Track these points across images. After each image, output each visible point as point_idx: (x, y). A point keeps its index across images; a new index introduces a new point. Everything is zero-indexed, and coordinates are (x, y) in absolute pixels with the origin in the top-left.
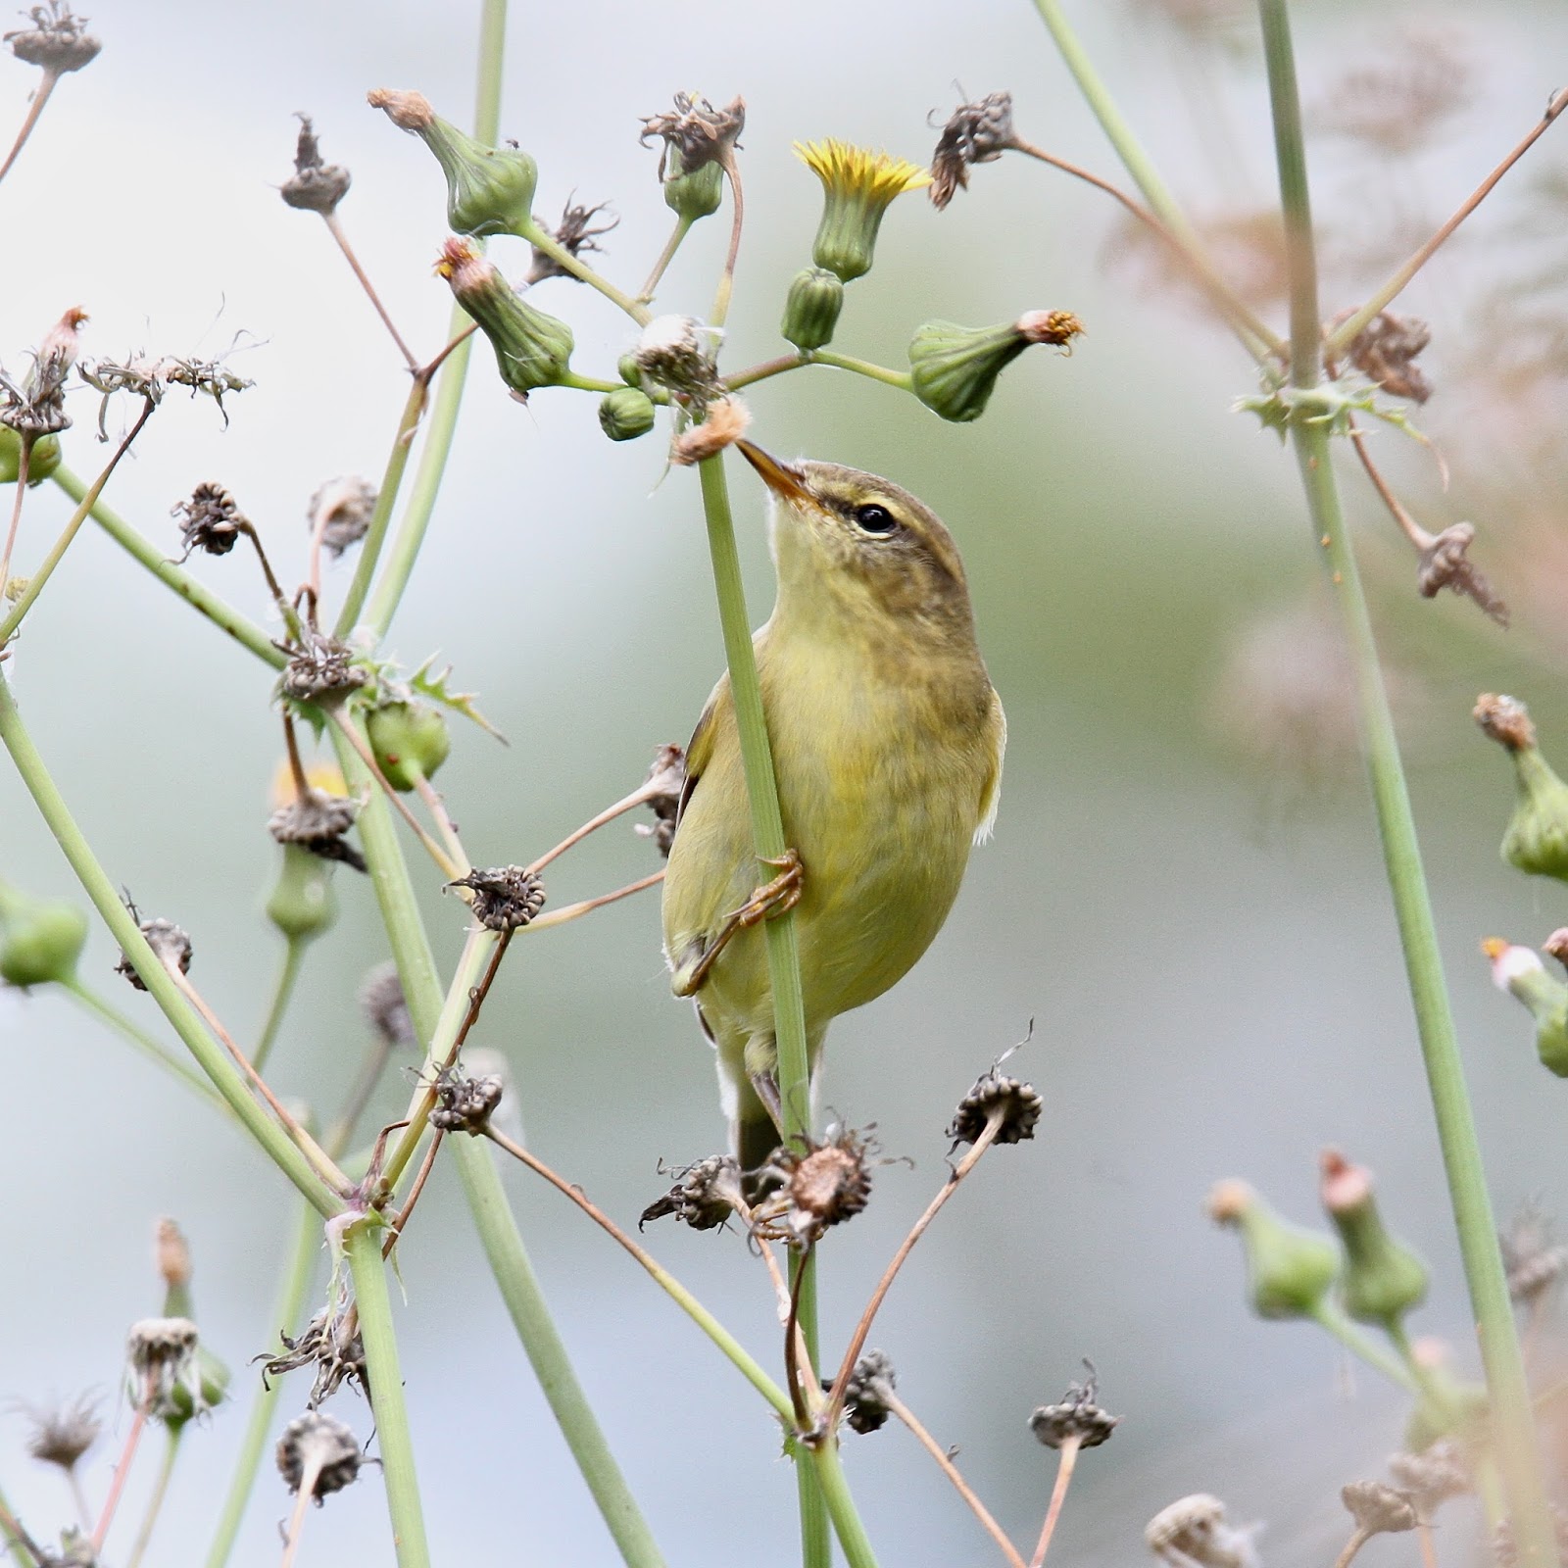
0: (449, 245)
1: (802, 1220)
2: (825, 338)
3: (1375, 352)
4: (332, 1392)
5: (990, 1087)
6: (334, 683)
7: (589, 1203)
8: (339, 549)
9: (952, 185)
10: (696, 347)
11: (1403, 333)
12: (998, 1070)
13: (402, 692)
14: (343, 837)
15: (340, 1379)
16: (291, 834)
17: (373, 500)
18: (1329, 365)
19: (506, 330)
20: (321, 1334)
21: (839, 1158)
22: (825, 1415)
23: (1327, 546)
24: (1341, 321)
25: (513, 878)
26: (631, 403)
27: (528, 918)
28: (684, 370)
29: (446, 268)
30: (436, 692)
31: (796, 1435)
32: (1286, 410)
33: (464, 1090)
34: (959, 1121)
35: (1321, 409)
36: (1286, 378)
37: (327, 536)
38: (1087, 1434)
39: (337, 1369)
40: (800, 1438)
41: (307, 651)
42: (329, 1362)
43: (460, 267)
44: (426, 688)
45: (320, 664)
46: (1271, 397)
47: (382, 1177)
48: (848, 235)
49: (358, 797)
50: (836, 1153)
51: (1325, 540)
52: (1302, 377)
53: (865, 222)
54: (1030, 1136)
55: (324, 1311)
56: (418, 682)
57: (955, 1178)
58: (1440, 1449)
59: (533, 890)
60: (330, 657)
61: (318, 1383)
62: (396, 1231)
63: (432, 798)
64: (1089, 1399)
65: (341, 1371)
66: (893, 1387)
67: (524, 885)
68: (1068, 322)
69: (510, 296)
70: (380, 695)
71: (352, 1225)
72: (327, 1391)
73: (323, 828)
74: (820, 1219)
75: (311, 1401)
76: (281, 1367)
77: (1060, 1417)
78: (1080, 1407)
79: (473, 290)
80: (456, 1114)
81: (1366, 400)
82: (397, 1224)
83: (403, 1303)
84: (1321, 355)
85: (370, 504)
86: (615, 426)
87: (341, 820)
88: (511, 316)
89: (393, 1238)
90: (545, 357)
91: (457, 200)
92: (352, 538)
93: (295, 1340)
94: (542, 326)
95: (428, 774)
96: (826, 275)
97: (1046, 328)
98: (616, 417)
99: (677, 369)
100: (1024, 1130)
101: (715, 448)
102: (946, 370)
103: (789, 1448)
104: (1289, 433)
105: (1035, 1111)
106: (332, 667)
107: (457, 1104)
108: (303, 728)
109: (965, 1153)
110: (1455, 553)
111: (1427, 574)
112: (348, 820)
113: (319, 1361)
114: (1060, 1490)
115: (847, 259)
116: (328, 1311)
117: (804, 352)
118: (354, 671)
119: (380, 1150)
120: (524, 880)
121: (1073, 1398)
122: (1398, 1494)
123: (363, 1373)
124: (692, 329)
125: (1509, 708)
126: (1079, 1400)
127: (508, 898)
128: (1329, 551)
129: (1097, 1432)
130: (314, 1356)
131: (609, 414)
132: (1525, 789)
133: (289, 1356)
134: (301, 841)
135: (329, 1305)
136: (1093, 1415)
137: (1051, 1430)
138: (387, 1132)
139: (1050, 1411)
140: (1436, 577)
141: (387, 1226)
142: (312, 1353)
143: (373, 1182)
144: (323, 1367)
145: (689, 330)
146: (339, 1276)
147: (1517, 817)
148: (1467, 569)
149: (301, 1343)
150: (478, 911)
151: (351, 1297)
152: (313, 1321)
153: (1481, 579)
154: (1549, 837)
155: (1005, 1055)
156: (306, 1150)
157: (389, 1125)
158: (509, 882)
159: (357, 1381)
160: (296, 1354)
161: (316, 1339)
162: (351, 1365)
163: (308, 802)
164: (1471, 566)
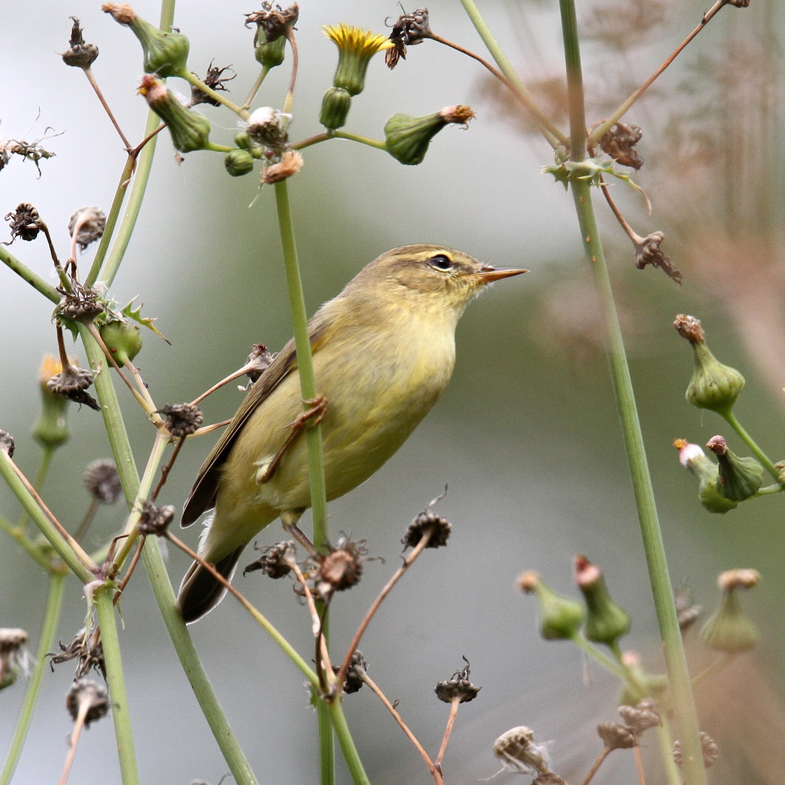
0: (145, 78)
1: (325, 588)
2: (341, 123)
3: (613, 143)
4: (86, 673)
5: (424, 518)
6: (89, 310)
8: (84, 245)
9: (397, 56)
10: (278, 123)
11: (628, 133)
12: (428, 510)
13: (119, 316)
14: (86, 391)
15: (90, 667)
16: (59, 388)
17: (104, 220)
18: (591, 151)
19: (176, 121)
20: (81, 643)
21: (345, 556)
22: (335, 685)
23: (589, 242)
24: (596, 126)
25: (186, 409)
26: (241, 156)
27: (194, 430)
28: (271, 135)
29: (143, 90)
30: (136, 316)
31: (319, 695)
32: (568, 172)
33: (155, 513)
34: (408, 536)
35: (586, 171)
36: (568, 156)
37: (79, 238)
38: (464, 695)
39: (88, 661)
40: (321, 697)
41: (74, 294)
42: (85, 657)
43: (151, 90)
44: (131, 315)
45: (82, 300)
46: (561, 166)
47: (114, 562)
48: (351, 73)
49: (96, 369)
50: (344, 554)
51: (588, 239)
52: (577, 156)
53: (360, 66)
54: (444, 544)
55: (82, 631)
56: (126, 312)
57: (406, 565)
59: (196, 416)
60: (86, 297)
61: (79, 668)
62: (120, 591)
63: (134, 370)
64: (465, 677)
65: (91, 662)
66: (366, 670)
67: (192, 414)
68: (466, 111)
69: (177, 104)
70: (108, 317)
71: (98, 588)
72: (84, 673)
73: (76, 385)
74: (335, 587)
75: (76, 678)
76: (60, 660)
77: (450, 686)
78: (461, 681)
79: (158, 100)
80: (150, 527)
81: (608, 168)
82: (121, 587)
83: (122, 628)
84: (586, 144)
85: (101, 221)
86: (233, 168)
87: (85, 381)
88: (178, 113)
89: (119, 594)
90: (196, 134)
91: (149, 59)
92: (91, 239)
93: (67, 646)
94: (194, 118)
95: (131, 357)
96: (341, 91)
97: (455, 115)
98: (234, 164)
99: (268, 135)
100: (441, 541)
101: (284, 176)
102: (404, 138)
103: (313, 701)
104: (569, 183)
105: (447, 532)
106: (87, 302)
107: (151, 521)
108: (67, 333)
109: (411, 551)
110: (654, 246)
111: (640, 257)
112: (89, 381)
113: (80, 657)
114: (450, 724)
115: (351, 84)
116: (84, 632)
117: (330, 131)
118: (98, 304)
119: (112, 550)
120: (192, 411)
121: (457, 676)
122: (626, 729)
123: (102, 664)
124: (275, 114)
125: (692, 322)
126: (460, 678)
127: (184, 420)
128: (590, 245)
129: (469, 694)
130: (77, 654)
131: (230, 163)
132: (698, 363)
133: (64, 654)
134: (64, 392)
135: (85, 629)
136: (468, 685)
137: (446, 693)
138: (116, 540)
139: (445, 683)
140: (644, 258)
141: (115, 588)
142: (76, 653)
143: (109, 566)
144: (82, 660)
145: (273, 115)
146: (90, 614)
147: (694, 378)
148: (661, 254)
149: (70, 648)
150: (168, 426)
151: (96, 624)
152: (76, 637)
153: (668, 260)
154: (711, 389)
155: (433, 502)
156: (74, 549)
157: (117, 537)
158: (185, 412)
159: (99, 667)
160: (67, 653)
161: (78, 645)
162: (96, 659)
163: (69, 372)
164: (663, 254)
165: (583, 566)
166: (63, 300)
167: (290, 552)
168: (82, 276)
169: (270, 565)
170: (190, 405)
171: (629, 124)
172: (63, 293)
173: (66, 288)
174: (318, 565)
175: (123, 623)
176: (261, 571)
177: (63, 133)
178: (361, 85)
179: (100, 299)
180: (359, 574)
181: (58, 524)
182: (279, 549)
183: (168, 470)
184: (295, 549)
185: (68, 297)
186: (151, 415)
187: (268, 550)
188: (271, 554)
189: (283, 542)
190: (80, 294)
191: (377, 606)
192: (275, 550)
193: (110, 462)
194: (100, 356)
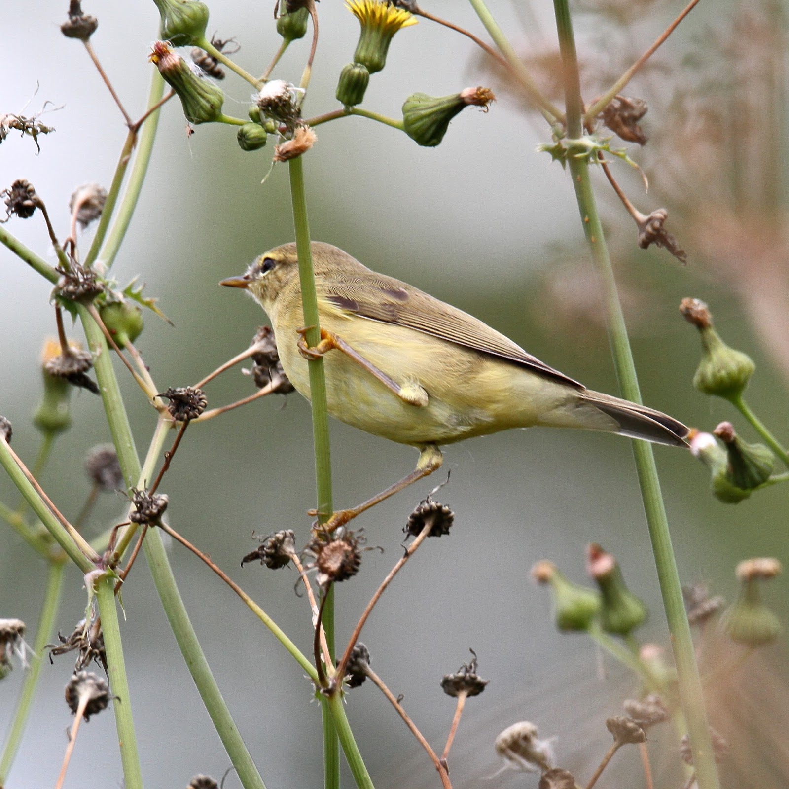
0: (157, 46)
1: (323, 578)
2: (359, 100)
3: (617, 118)
4: (87, 665)
5: (426, 506)
6: (88, 291)
7: (213, 563)
8: (85, 223)
10: (290, 97)
11: (632, 108)
12: (431, 498)
13: (119, 296)
14: (86, 374)
15: (90, 658)
16: (58, 371)
17: (104, 198)
18: (588, 126)
19: (187, 92)
20: (81, 634)
21: (344, 546)
22: (335, 679)
23: (588, 222)
24: (596, 102)
25: (190, 393)
26: (254, 130)
27: (198, 414)
28: (283, 110)
29: (155, 58)
30: (137, 297)
31: (320, 689)
32: (565, 150)
33: (148, 502)
34: (409, 524)
35: (582, 149)
36: (565, 134)
37: (80, 216)
38: (471, 689)
39: (89, 653)
40: (321, 691)
41: (74, 274)
42: (85, 649)
43: (163, 58)
44: (132, 295)
45: (81, 280)
46: (557, 144)
47: (115, 551)
48: (372, 49)
49: (95, 351)
50: (342, 543)
51: (587, 219)
52: (573, 133)
53: (382, 43)
54: (447, 533)
55: (82, 623)
56: (128, 291)
57: (407, 555)
58: (651, 698)
59: (200, 400)
60: (85, 277)
61: (79, 660)
62: (122, 580)
63: (134, 351)
64: (473, 670)
65: (91, 654)
66: (369, 663)
67: (196, 397)
68: (487, 94)
69: (189, 73)
70: (108, 298)
71: (99, 577)
72: (84, 665)
73: (76, 368)
74: (333, 578)
75: (76, 670)
76: (59, 652)
77: (457, 680)
78: (468, 675)
79: (169, 69)
80: (143, 515)
82: (122, 577)
84: (582, 121)
85: (102, 199)
86: (245, 142)
87: (85, 364)
88: (190, 84)
89: (120, 584)
90: (208, 105)
91: (166, 26)
92: (92, 218)
93: (66, 637)
94: (206, 89)
95: (132, 339)
96: (359, 67)
97: (475, 97)
98: (246, 138)
99: (280, 109)
100: (444, 530)
101: (298, 152)
102: (422, 118)
103: (317, 695)
104: (567, 162)
105: (450, 520)
106: (87, 282)
107: (144, 510)
108: (66, 315)
109: (413, 540)
110: (657, 224)
111: (643, 236)
112: (89, 364)
113: (80, 649)
114: (456, 719)
115: (371, 61)
116: (85, 623)
117: (347, 108)
118: (99, 284)
119: (114, 538)
120: (196, 394)
121: (464, 669)
122: (636, 724)
123: (103, 656)
124: (288, 88)
125: (698, 305)
126: (467, 671)
127: (187, 404)
128: (588, 225)
129: (476, 688)
130: (77, 646)
131: (242, 136)
132: (706, 349)
133: (63, 646)
134: (63, 375)
135: (85, 620)
136: (475, 678)
137: (452, 687)
138: (117, 528)
139: (451, 676)
140: (647, 238)
141: (117, 578)
142: (76, 644)
143: (110, 554)
144: (82, 652)
145: (286, 89)
146: (91, 604)
147: (702, 364)
148: (664, 233)
149: (70, 639)
150: (171, 410)
151: (97, 615)
152: (76, 628)
153: (672, 238)
154: (718, 375)
155: (435, 490)
156: (74, 537)
157: (117, 525)
158: (188, 395)
159: (100, 660)
160: (67, 645)
161: (79, 637)
162: (97, 651)
163: (68, 355)
164: (666, 232)
165: (597, 554)
166: (62, 280)
167: (289, 542)
168: (82, 255)
169: (268, 555)
170: (193, 388)
171: (634, 99)
172: (62, 273)
173: (65, 268)
174: (316, 556)
175: (124, 614)
176: (259, 561)
177: (63, 107)
178: (383, 61)
179: (100, 279)
180: (358, 564)
181: (58, 511)
182: (277, 539)
183: (171, 455)
184: (294, 539)
185: (67, 277)
186: (154, 399)
187: (266, 539)
188: (269, 544)
189: (282, 531)
190: (80, 274)
191: (378, 597)
192: (274, 539)
193: (110, 448)
194: (99, 337)
